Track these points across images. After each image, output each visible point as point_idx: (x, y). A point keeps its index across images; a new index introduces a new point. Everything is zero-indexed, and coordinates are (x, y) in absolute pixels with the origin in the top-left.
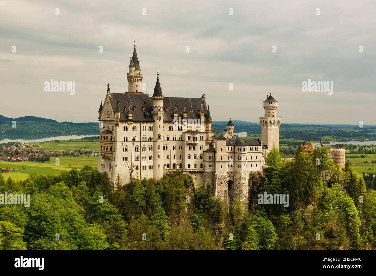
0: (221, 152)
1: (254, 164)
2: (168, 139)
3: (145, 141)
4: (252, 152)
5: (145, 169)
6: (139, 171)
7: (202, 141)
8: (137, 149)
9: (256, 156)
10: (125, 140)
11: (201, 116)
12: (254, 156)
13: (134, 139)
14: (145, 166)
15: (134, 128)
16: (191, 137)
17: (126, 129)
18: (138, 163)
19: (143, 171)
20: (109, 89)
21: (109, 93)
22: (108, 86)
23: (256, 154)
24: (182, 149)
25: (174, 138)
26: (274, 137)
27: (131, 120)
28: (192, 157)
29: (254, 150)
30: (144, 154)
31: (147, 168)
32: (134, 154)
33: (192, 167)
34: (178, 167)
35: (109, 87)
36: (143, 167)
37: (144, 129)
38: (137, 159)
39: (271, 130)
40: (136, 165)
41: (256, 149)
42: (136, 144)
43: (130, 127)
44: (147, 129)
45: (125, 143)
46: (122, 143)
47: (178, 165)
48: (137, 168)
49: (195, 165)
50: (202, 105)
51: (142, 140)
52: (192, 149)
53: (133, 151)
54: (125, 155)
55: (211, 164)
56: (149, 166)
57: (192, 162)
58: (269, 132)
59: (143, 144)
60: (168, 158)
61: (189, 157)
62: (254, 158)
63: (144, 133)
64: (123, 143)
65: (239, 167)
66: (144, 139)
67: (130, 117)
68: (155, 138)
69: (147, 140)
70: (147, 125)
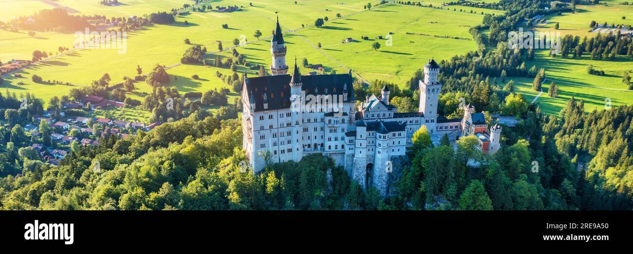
1: (396, 149)
2: (309, 121)
3: (283, 127)
5: (284, 153)
6: (277, 155)
7: (344, 123)
8: (274, 136)
9: (399, 142)
10: (262, 128)
11: (344, 97)
12: (396, 141)
13: (271, 127)
14: (284, 150)
15: (271, 117)
16: (332, 120)
17: (262, 118)
18: (276, 148)
19: (282, 155)
23: (399, 140)
25: (316, 120)
26: (431, 105)
27: (266, 110)
28: (333, 139)
29: (397, 136)
30: (282, 139)
31: (286, 151)
32: (272, 140)
33: (333, 148)
34: (319, 147)
36: (282, 151)
37: (282, 116)
38: (275, 144)
39: (429, 98)
40: (274, 150)
41: (400, 135)
42: (274, 131)
43: (266, 117)
44: (285, 115)
45: (262, 132)
47: (319, 145)
48: (275, 152)
49: (336, 146)
50: (346, 86)
51: (279, 127)
52: (333, 132)
53: (271, 138)
54: (263, 142)
55: (351, 147)
56: (288, 150)
57: (333, 143)
59: (281, 130)
60: (309, 139)
61: (330, 139)
62: (396, 144)
63: (281, 120)
64: (260, 131)
65: (378, 153)
66: (282, 126)
67: (266, 106)
68: (294, 124)
69: (285, 125)
70: (284, 112)
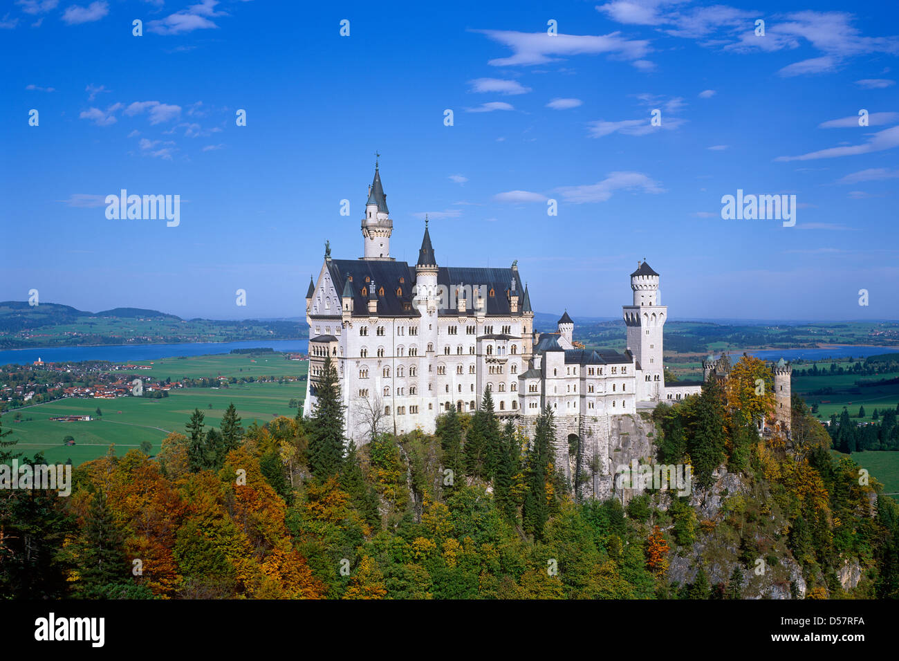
0: (555, 377)
1: (619, 401)
2: (447, 351)
3: (402, 356)
4: (626, 375)
5: (403, 413)
6: (390, 417)
7: (516, 354)
8: (386, 374)
9: (624, 385)
10: (364, 353)
11: (512, 305)
12: (619, 384)
13: (380, 352)
14: (403, 408)
15: (380, 332)
16: (494, 347)
17: (363, 332)
18: (389, 401)
19: (399, 418)
20: (328, 252)
21: (328, 259)
22: (327, 246)
23: (624, 381)
24: (475, 372)
25: (460, 350)
26: (652, 346)
27: (373, 314)
28: (496, 388)
29: (619, 373)
30: (400, 383)
31: (407, 410)
32: (381, 383)
33: (496, 408)
34: (467, 408)
35: (330, 248)
36: (399, 408)
37: (400, 330)
38: (387, 392)
39: (648, 332)
40: (385, 406)
41: (624, 370)
42: (386, 363)
43: (372, 330)
44: (407, 331)
45: (363, 362)
46: (356, 360)
47: (467, 403)
48: (387, 410)
49: (502, 403)
50: (514, 283)
51: (396, 355)
52: (495, 372)
53: (379, 377)
54: (363, 384)
55: (534, 401)
56: (411, 407)
57: (495, 398)
58: (642, 336)
59: (398, 362)
60: (447, 390)
62: (619, 390)
63: (400, 340)
64: (360, 360)
65: (593, 404)
66: (400, 353)
67: (373, 306)
68: (422, 350)
69: (406, 353)
70: (405, 323)
